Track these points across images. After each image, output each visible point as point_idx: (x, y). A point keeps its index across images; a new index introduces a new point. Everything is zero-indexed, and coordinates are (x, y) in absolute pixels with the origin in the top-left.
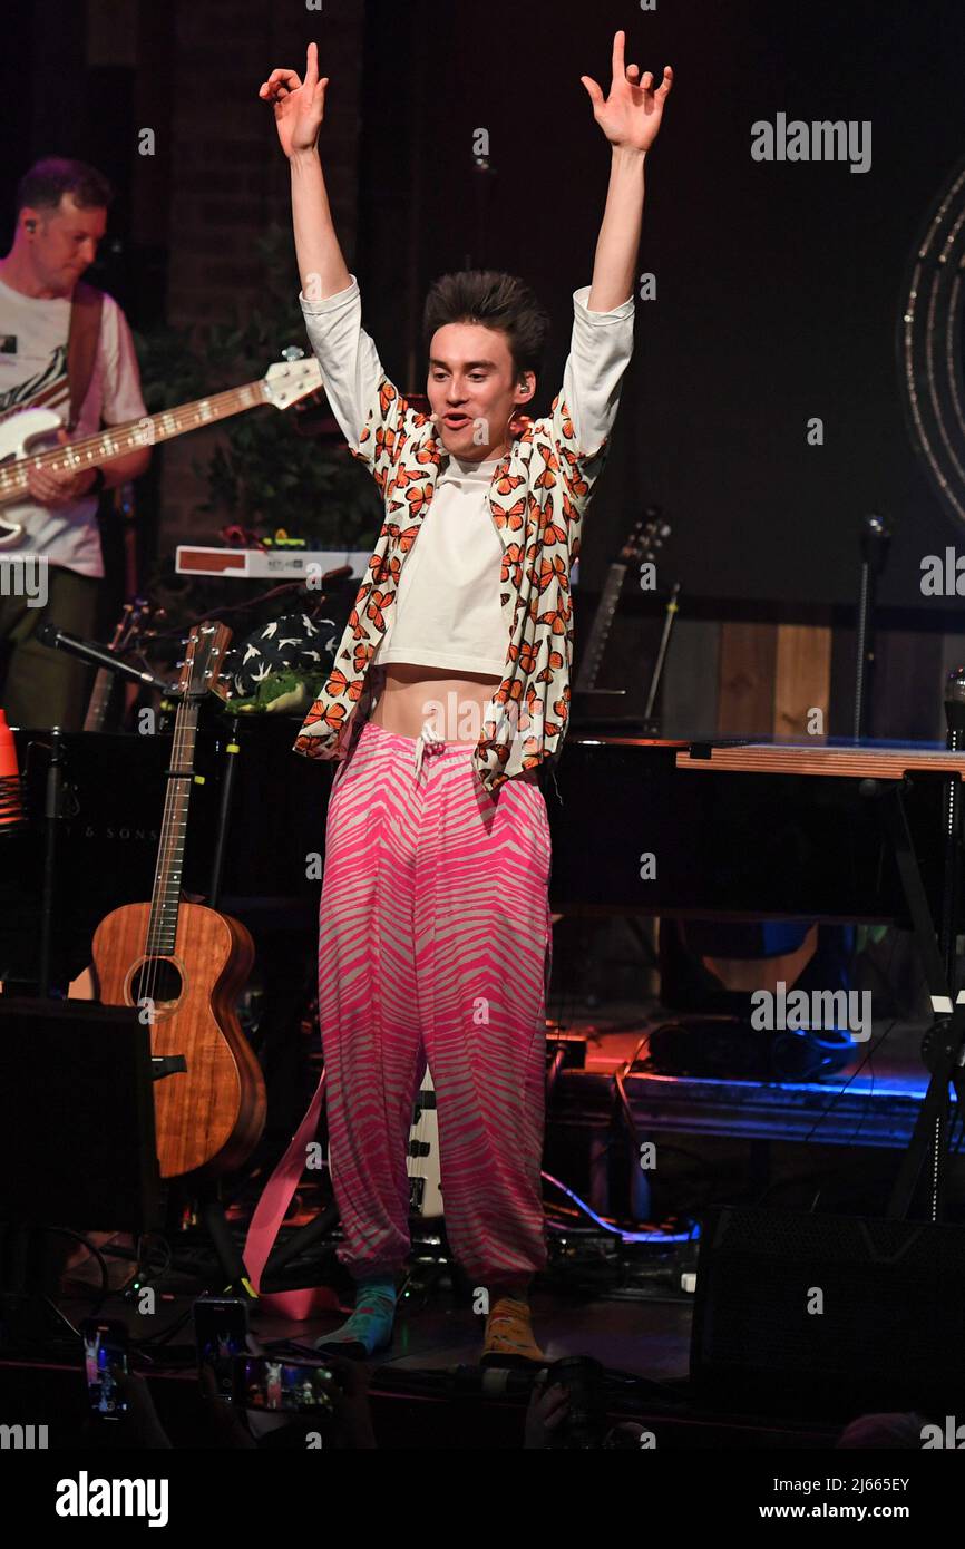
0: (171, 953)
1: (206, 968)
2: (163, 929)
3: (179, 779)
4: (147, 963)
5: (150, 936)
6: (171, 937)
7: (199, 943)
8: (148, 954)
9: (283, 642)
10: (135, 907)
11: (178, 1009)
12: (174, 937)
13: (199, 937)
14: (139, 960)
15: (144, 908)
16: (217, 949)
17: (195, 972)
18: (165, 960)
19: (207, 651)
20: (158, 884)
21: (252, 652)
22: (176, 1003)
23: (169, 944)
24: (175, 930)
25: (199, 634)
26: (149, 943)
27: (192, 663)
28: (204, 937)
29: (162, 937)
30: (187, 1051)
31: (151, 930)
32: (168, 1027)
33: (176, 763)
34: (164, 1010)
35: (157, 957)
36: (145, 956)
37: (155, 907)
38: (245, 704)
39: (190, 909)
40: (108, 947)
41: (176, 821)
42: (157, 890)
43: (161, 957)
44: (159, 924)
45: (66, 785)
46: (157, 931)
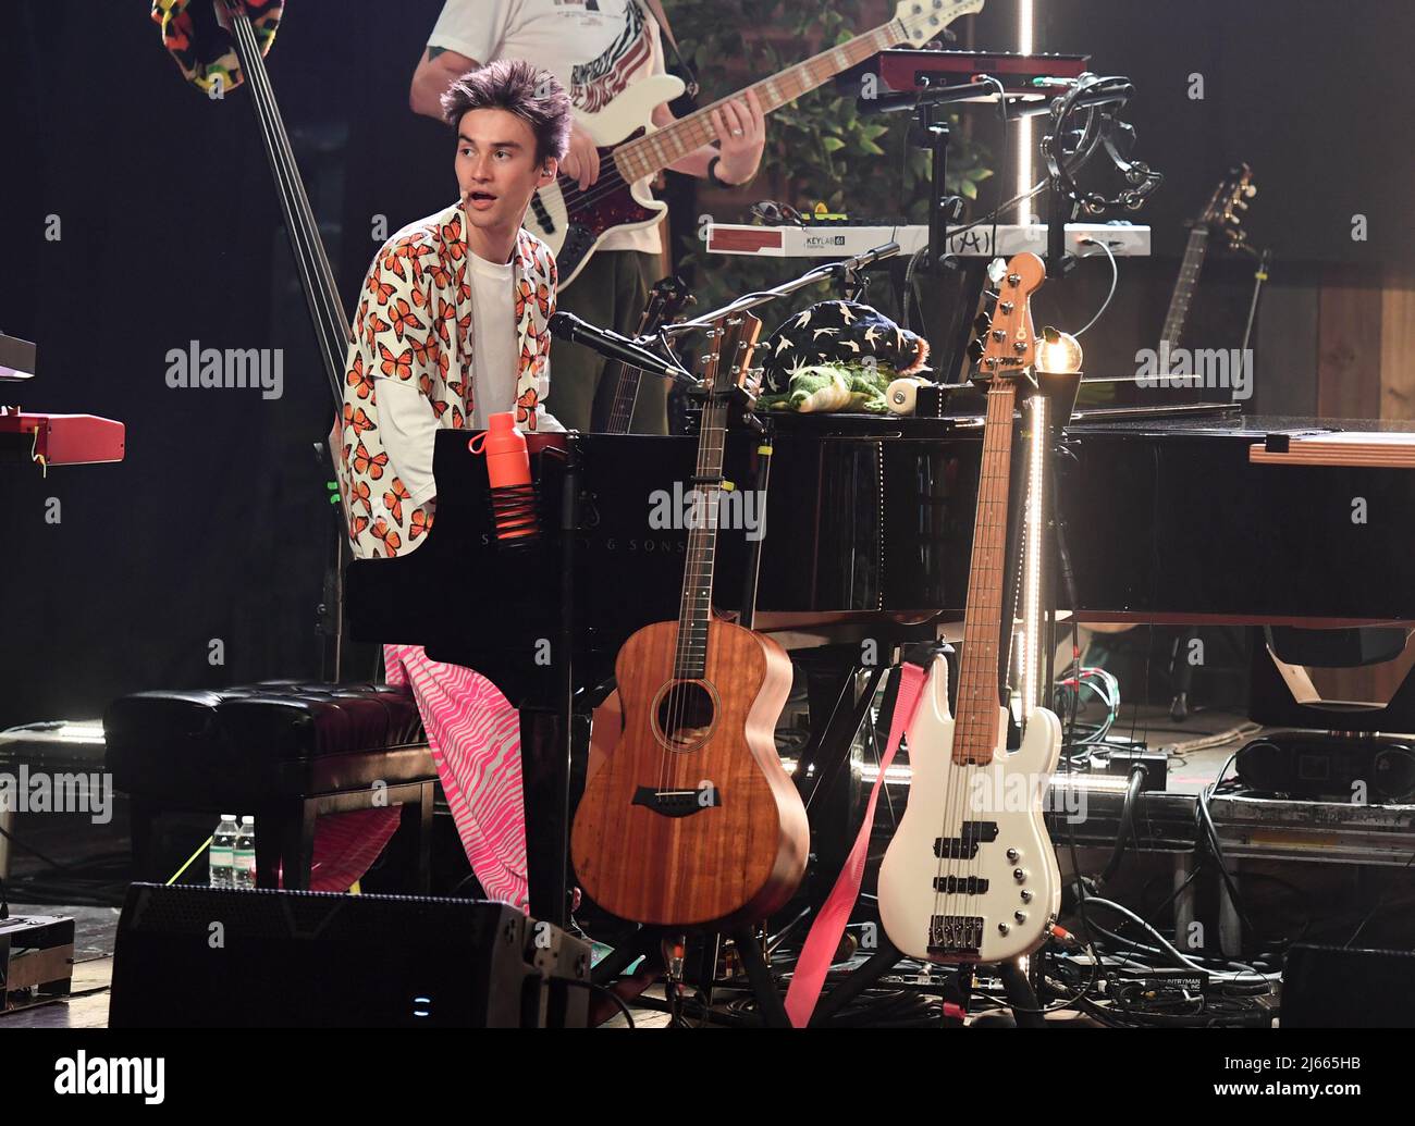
0: (702, 676)
1: (739, 692)
2: (692, 650)
3: (707, 486)
4: (675, 688)
5: (678, 658)
6: (700, 659)
7: (732, 664)
8: (676, 678)
9: (819, 332)
10: (661, 627)
11: (710, 737)
12: (704, 659)
13: (732, 659)
14: (667, 683)
15: (671, 627)
16: (750, 669)
17: (727, 696)
18: (695, 684)
19: (734, 343)
20: (685, 601)
21: (785, 343)
22: (708, 730)
23: (698, 666)
24: (705, 651)
25: (725, 325)
26: (678, 665)
27: (718, 358)
28: (737, 657)
29: (692, 659)
31: (679, 650)
32: (700, 758)
33: (703, 468)
34: (695, 738)
35: (686, 681)
36: (673, 680)
37: (682, 626)
38: (778, 401)
39: (721, 628)
40: (632, 671)
41: (703, 531)
42: (685, 606)
43: (690, 681)
44: (687, 644)
45: (584, 493)
46: (686, 652)
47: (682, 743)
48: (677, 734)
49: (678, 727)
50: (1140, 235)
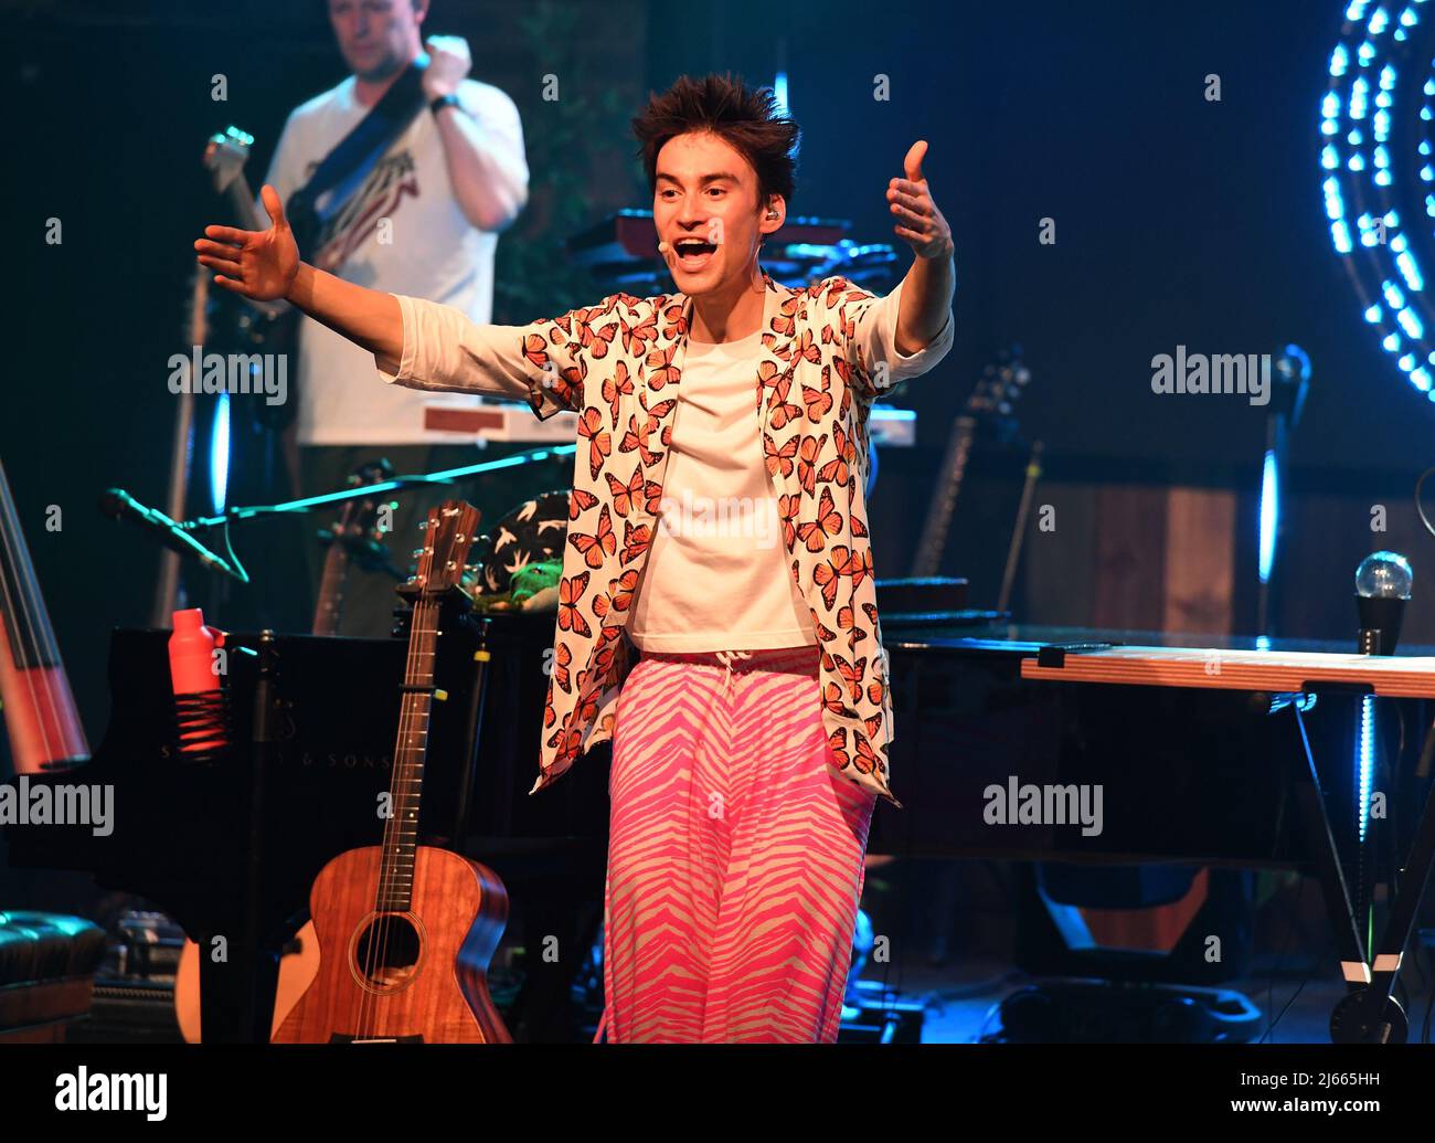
0: (407, 908)
1: (449, 926)
2: (397, 880)
3: (416, 695)
4: (377, 922)
5: (381, 888)
6: (406, 889)
7: (441, 895)
8: (378, 910)
9: (543, 525)
10: (363, 852)
11: (415, 978)
12: (410, 889)
13: (441, 889)
14: (368, 917)
15: (373, 854)
16: (462, 901)
17: (436, 931)
18: (400, 918)
19: (449, 536)
20: (390, 824)
21: (506, 537)
22: (412, 970)
23: (404, 897)
24: (411, 880)
25: (440, 516)
26: (380, 896)
27: (432, 552)
28: (447, 888)
29: (396, 889)
30: (425, 1030)
31: (382, 880)
32: (403, 1000)
33: (413, 675)
34: (398, 978)
35: (389, 914)
36: (375, 913)
37: (386, 852)
38: (497, 601)
39: (430, 854)
40: (329, 903)
41: (412, 745)
42: (389, 830)
43: (394, 914)
44: (392, 872)
45: (278, 702)
46: (390, 881)
47: (383, 984)
48: (378, 973)
49: (379, 966)
50: (903, 423)
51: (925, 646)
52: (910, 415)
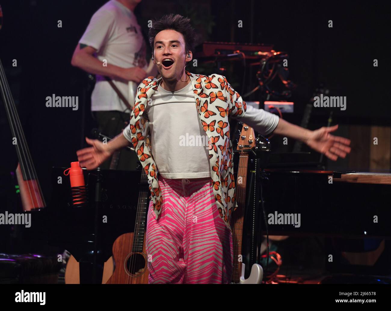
0: (142, 251)
3: (144, 187)
4: (132, 255)
5: (134, 245)
6: (141, 245)
8: (133, 252)
10: (128, 234)
11: (144, 272)
12: (143, 246)
14: (130, 254)
15: (131, 235)
20: (136, 226)
22: (143, 270)
23: (141, 248)
24: (143, 243)
26: (133, 248)
29: (138, 245)
31: (134, 243)
34: (139, 272)
35: (136, 253)
37: (135, 234)
40: (118, 249)
41: (143, 202)
42: (136, 228)
43: (138, 253)
44: (137, 240)
45: (102, 189)
46: (136, 243)
47: (135, 274)
48: (133, 271)
49: (133, 268)
50: (290, 105)
51: (298, 172)
52: (292, 103)
